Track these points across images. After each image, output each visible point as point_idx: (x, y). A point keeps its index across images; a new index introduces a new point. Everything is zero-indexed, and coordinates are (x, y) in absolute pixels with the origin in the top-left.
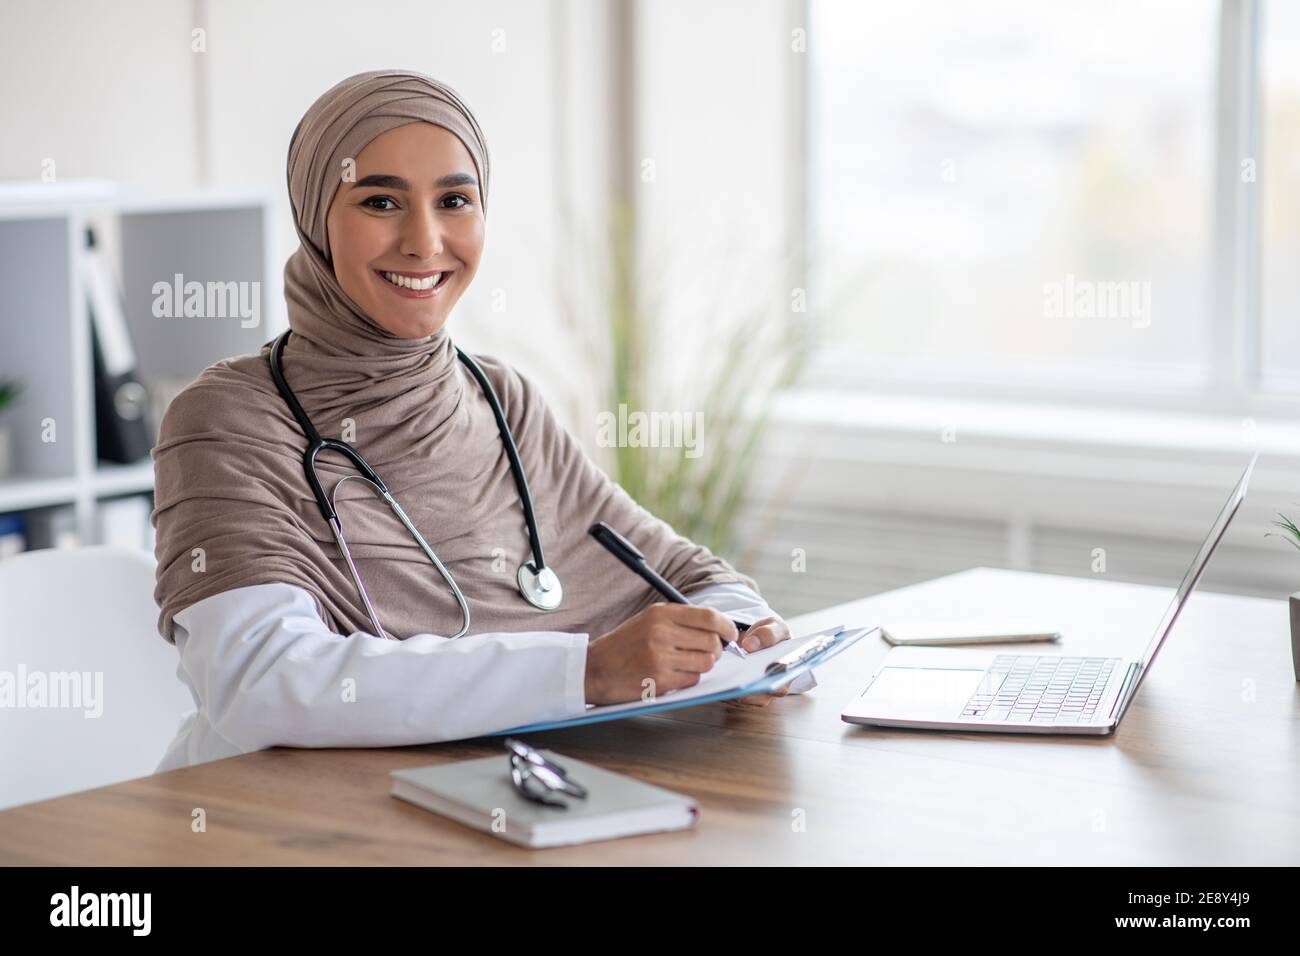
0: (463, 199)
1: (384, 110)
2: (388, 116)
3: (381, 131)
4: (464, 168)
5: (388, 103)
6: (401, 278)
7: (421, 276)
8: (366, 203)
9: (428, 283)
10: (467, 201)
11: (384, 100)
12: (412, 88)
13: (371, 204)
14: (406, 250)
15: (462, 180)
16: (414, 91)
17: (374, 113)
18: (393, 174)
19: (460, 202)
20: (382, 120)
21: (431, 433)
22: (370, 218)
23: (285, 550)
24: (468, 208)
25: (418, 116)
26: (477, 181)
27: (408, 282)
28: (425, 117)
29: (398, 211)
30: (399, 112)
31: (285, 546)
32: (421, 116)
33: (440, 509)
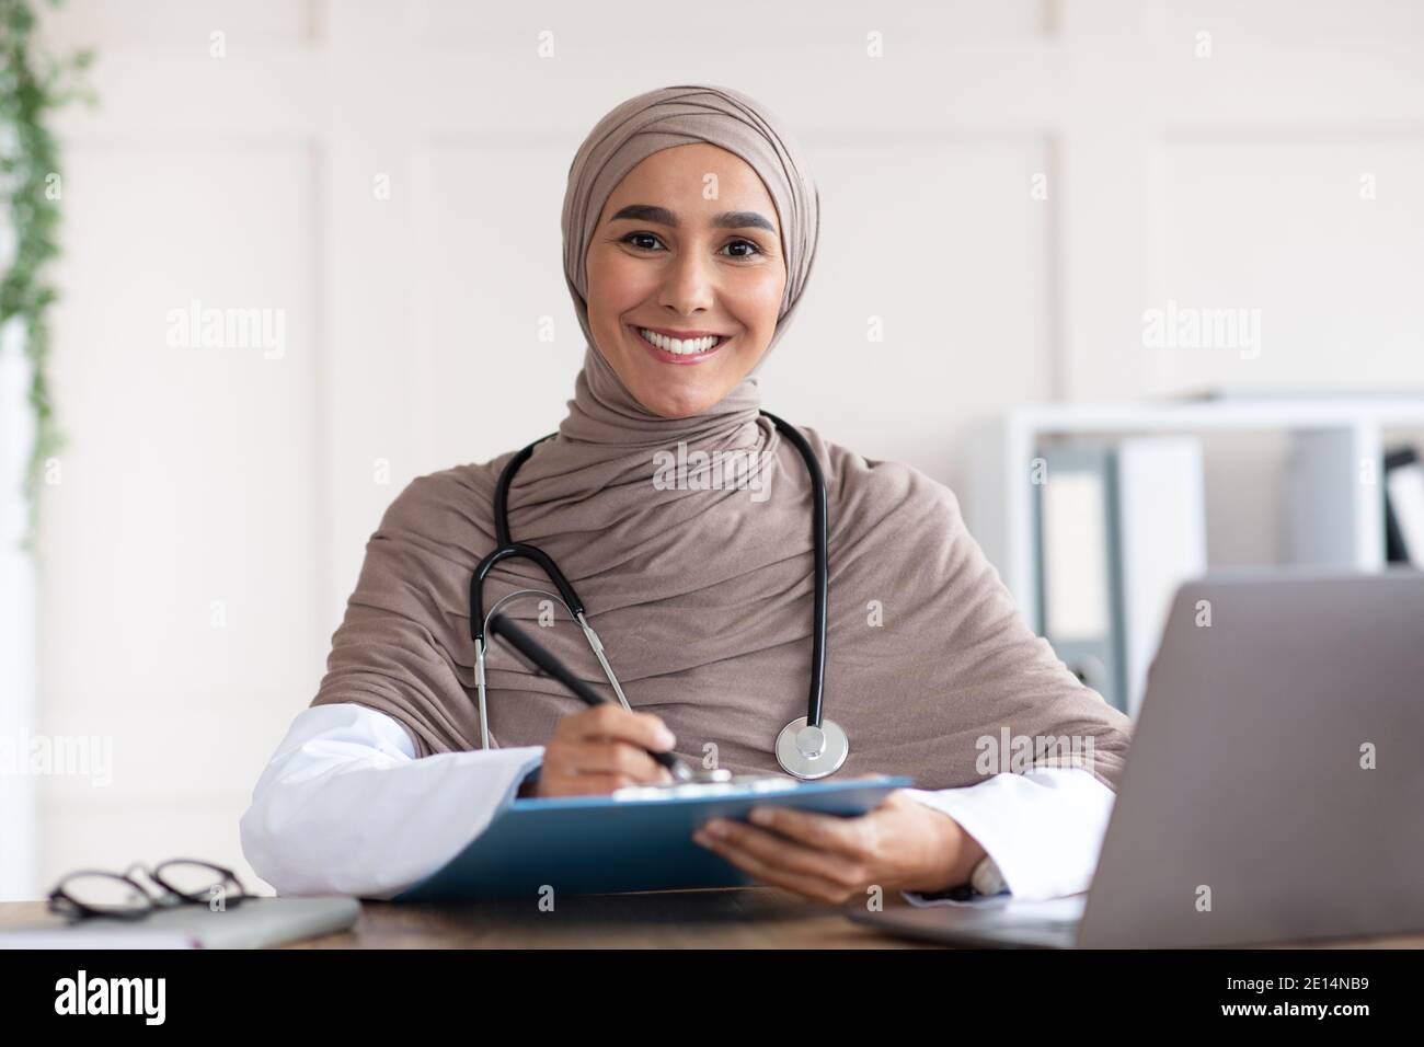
0: (752, 247)
1: (660, 125)
2: (664, 133)
3: (652, 151)
4: (758, 206)
5: (668, 117)
6: (659, 337)
7: (683, 337)
8: (627, 239)
9: (689, 347)
10: (758, 249)
11: (662, 114)
12: (701, 102)
13: (635, 241)
14: (664, 301)
15: (755, 221)
16: (705, 106)
17: (650, 128)
18: (659, 205)
19: (749, 251)
20: (657, 137)
21: (652, 538)
22: (628, 257)
23: (394, 668)
24: (757, 259)
25: (700, 135)
26: (776, 227)
27: (665, 342)
28: (710, 138)
29: (664, 253)
30: (679, 128)
31: (395, 663)
32: (705, 136)
33: (656, 638)
